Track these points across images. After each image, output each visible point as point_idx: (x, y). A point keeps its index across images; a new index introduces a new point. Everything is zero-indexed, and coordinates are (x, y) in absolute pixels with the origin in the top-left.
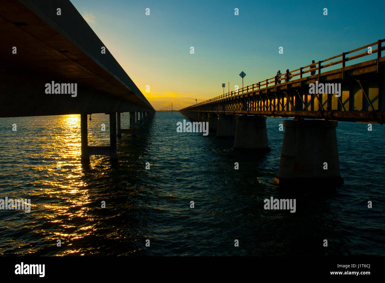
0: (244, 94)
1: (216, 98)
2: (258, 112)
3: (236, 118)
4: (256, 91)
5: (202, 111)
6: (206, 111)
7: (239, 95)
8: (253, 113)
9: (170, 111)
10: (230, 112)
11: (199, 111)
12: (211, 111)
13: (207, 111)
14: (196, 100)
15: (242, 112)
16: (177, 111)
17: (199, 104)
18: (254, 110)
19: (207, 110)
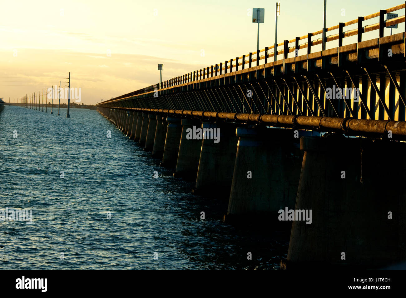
0: (327, 54)
1: (229, 64)
2: (378, 126)
3: (301, 147)
4: (370, 45)
5: (180, 112)
6: (196, 113)
7: (311, 57)
8: (361, 129)
9: (61, 106)
10: (280, 120)
11: (171, 111)
12: (214, 114)
13: (200, 113)
14: (160, 67)
15: (324, 123)
16: (91, 108)
17: (169, 83)
18: (368, 117)
19: (199, 110)
